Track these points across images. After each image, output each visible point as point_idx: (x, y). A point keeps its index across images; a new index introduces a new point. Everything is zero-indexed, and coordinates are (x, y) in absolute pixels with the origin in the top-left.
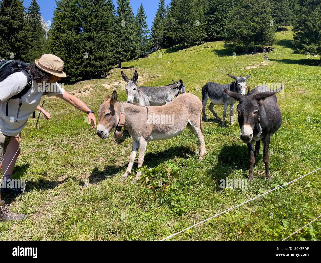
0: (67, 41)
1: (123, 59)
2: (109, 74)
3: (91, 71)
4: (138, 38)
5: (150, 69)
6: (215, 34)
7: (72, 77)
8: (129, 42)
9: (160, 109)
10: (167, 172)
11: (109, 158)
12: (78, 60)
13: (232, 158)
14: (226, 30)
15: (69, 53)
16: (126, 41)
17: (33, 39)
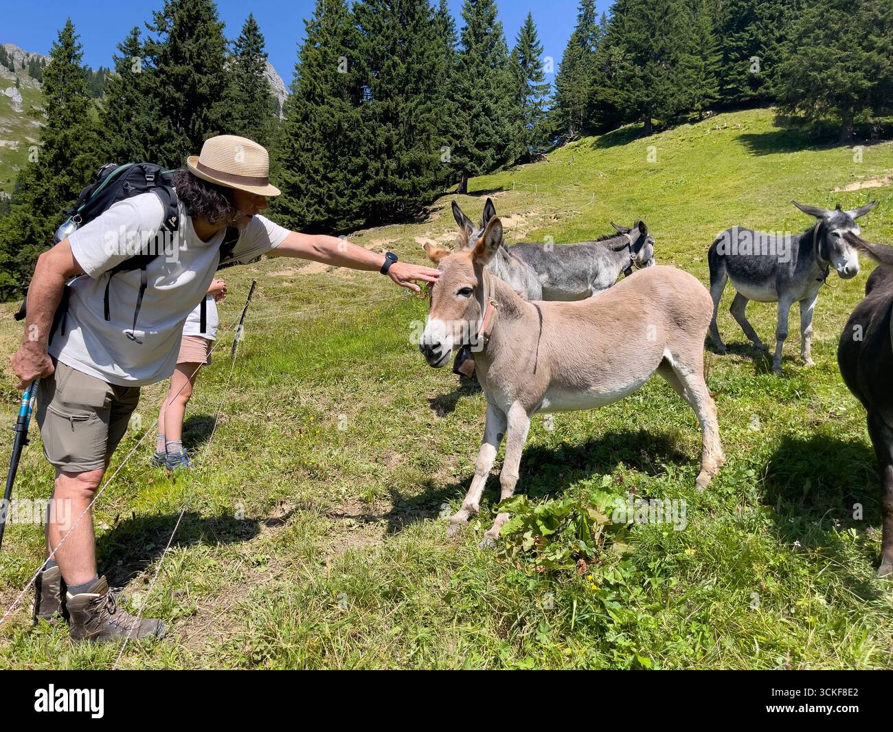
0: (329, 125)
1: (474, 167)
2: (434, 210)
3: (388, 204)
4: (517, 108)
5: (547, 194)
6: (748, 88)
7: (339, 220)
8: (492, 120)
9: (576, 309)
10: (591, 522)
11: (416, 455)
12: (354, 173)
13: (814, 484)
14: (783, 76)
15: (334, 154)
16: (483, 119)
17: (246, 121)
